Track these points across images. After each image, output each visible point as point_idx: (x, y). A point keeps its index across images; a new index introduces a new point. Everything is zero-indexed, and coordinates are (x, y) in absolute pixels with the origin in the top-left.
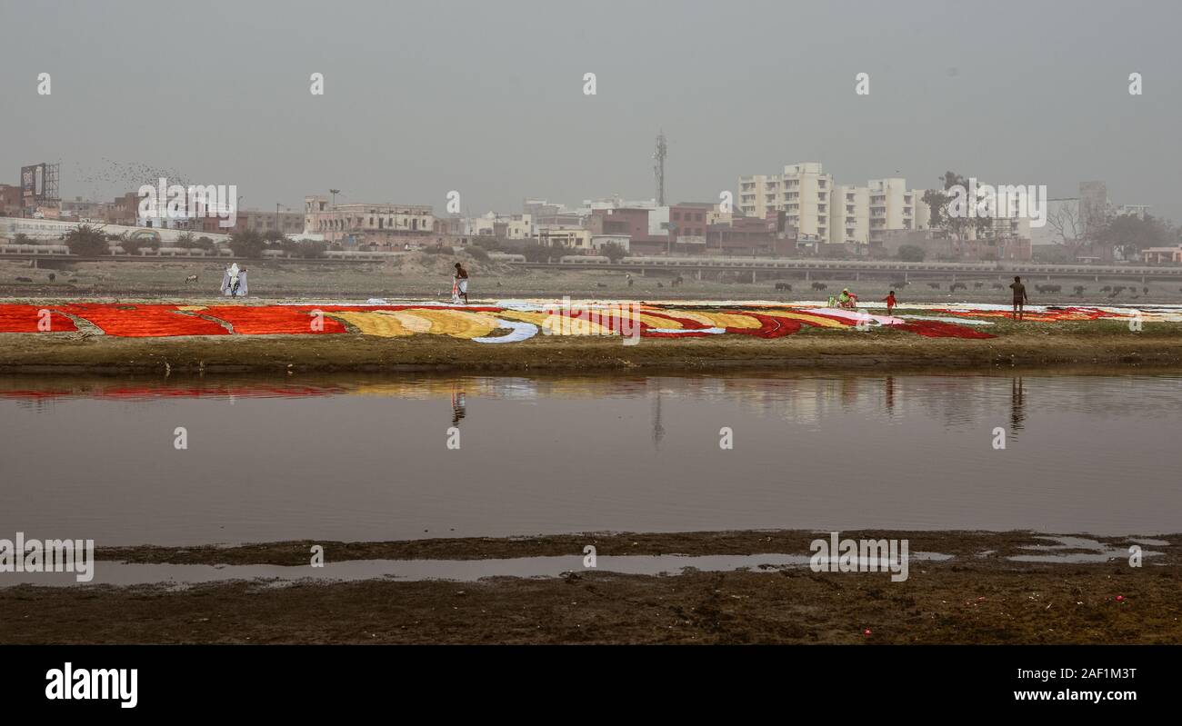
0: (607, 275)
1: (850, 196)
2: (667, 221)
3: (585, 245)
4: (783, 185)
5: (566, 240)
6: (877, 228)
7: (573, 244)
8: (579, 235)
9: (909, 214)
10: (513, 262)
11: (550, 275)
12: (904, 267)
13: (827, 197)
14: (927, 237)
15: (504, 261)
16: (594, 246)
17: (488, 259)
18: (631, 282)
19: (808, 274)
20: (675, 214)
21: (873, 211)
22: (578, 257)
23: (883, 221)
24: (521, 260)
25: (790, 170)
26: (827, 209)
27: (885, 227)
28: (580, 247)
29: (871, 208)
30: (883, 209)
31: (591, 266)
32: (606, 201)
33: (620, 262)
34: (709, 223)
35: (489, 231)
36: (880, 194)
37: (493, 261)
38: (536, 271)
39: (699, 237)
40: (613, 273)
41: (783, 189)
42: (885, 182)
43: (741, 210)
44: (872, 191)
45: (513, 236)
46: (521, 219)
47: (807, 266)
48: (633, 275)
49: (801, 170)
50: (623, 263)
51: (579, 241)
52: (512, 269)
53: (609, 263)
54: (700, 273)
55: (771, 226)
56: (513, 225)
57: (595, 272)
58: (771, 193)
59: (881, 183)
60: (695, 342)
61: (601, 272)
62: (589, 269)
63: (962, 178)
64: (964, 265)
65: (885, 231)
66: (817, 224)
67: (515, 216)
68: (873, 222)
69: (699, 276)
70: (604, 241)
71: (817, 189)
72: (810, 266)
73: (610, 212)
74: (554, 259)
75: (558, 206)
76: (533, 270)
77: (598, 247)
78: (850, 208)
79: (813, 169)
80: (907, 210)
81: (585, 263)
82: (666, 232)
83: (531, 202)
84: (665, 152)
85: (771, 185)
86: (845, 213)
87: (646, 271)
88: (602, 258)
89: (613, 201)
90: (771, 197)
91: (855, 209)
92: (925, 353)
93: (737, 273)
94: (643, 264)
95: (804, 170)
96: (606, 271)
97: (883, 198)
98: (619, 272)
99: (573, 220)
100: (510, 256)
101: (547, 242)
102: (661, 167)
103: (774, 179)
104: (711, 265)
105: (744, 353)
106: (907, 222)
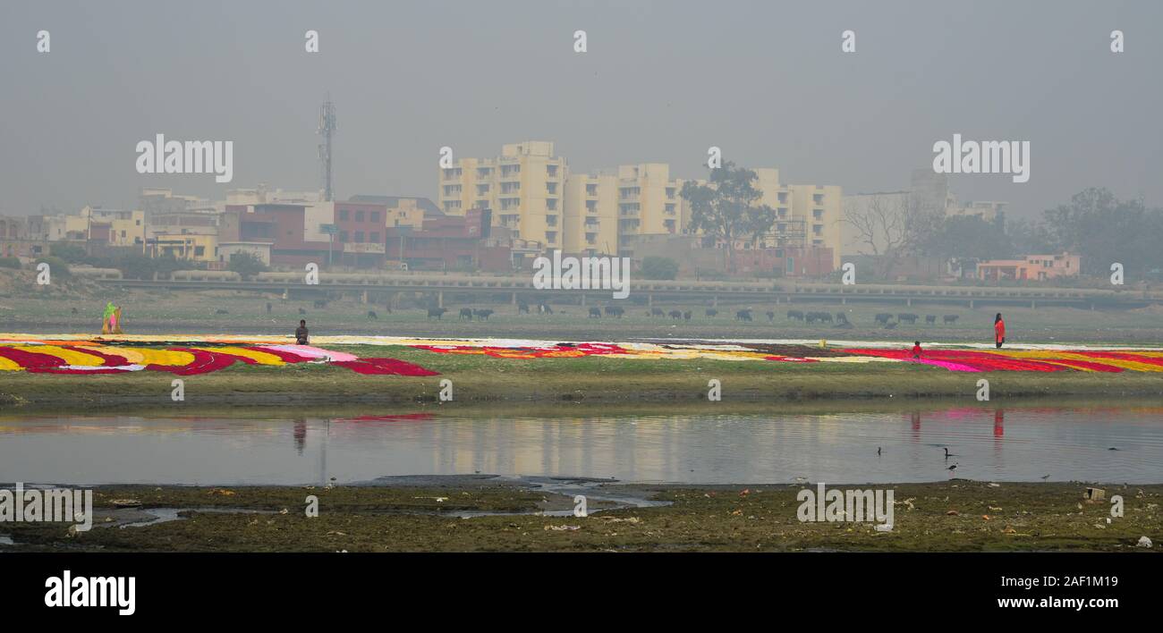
0: (235, 297)
1: (591, 188)
2: (331, 222)
3: (208, 256)
4: (499, 172)
5: (181, 249)
6: (629, 232)
7: (191, 255)
8: (199, 242)
9: (673, 213)
10: (104, 278)
11: (155, 297)
12: (647, 287)
13: (559, 189)
14: (693, 245)
15: (91, 277)
16: (222, 257)
17: (68, 273)
18: (269, 307)
19: (514, 296)
20: (342, 212)
21: (624, 208)
22: (196, 273)
23: (637, 222)
24: (116, 276)
25: (510, 150)
26: (559, 205)
27: (639, 230)
28: (200, 258)
29: (620, 205)
30: (637, 206)
31: (215, 284)
32: (248, 194)
33: (254, 278)
34: (390, 223)
35: (80, 235)
36: (633, 185)
37: (76, 278)
38: (137, 291)
39: (376, 245)
40: (244, 294)
41: (498, 177)
42: (641, 167)
43: (441, 207)
44: (622, 180)
45: (119, 241)
46: (130, 218)
47: (513, 286)
48: (271, 296)
49: (525, 151)
50: (258, 280)
51: (200, 250)
52: (101, 288)
53: (239, 281)
54: (365, 294)
55: (473, 230)
56: (118, 226)
57: (221, 293)
58: (484, 182)
59: (637, 170)
60: (118, 379)
61: (227, 293)
62: (212, 289)
63: (734, 165)
64: (730, 284)
65: (637, 236)
66: (546, 227)
67: (122, 214)
68: (623, 224)
69: (364, 298)
70: (233, 250)
71: (545, 177)
72: (518, 285)
73: (251, 210)
74: (163, 275)
75: (187, 198)
76: (133, 290)
77: (227, 258)
78: (591, 205)
79: (541, 149)
80: (669, 208)
81: (206, 280)
82: (326, 238)
83: (149, 193)
84: (334, 126)
85: (484, 171)
86: (584, 212)
87: (290, 291)
88: (228, 273)
89: (258, 193)
90: (483, 188)
91: (597, 206)
92: (346, 390)
93: (419, 295)
94: (286, 282)
95: (529, 151)
96: (235, 292)
97: (637, 190)
98: (253, 294)
99: (201, 220)
100: (101, 270)
101: (156, 251)
102: (329, 145)
103: (487, 163)
104: (380, 283)
105: (152, 390)
106: (669, 224)
